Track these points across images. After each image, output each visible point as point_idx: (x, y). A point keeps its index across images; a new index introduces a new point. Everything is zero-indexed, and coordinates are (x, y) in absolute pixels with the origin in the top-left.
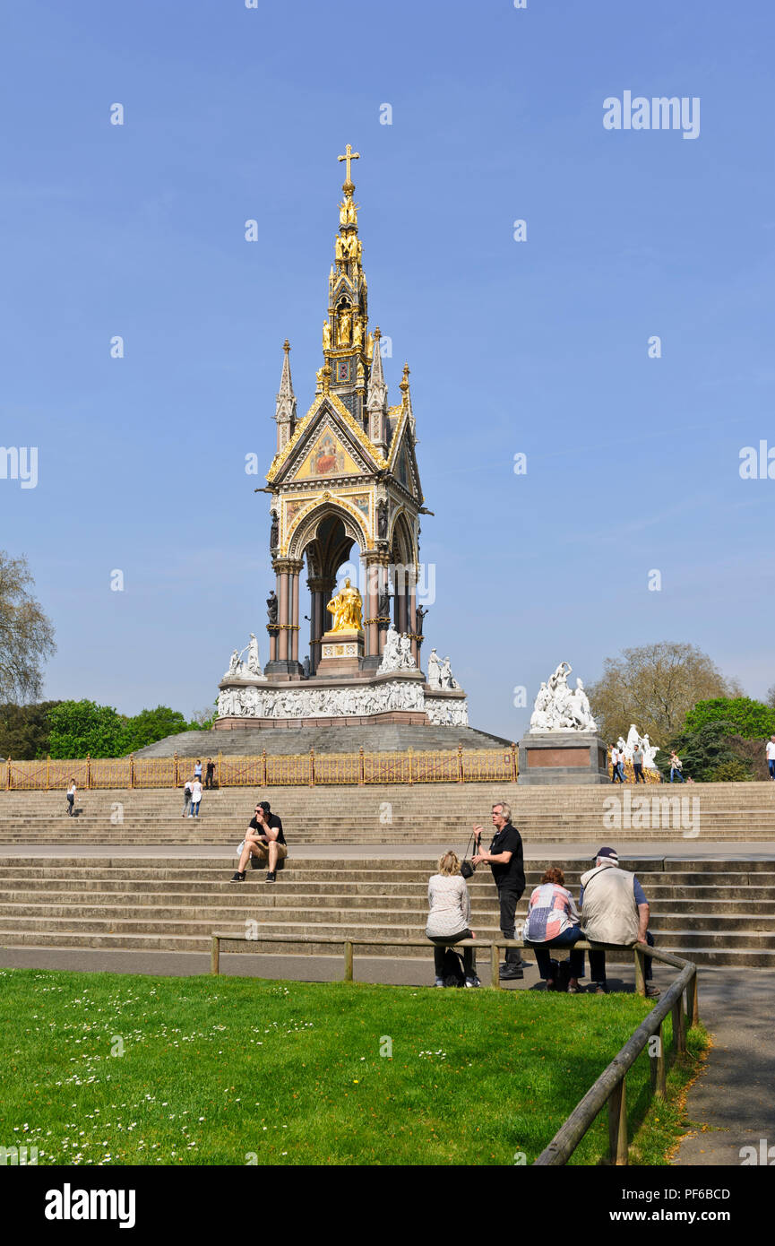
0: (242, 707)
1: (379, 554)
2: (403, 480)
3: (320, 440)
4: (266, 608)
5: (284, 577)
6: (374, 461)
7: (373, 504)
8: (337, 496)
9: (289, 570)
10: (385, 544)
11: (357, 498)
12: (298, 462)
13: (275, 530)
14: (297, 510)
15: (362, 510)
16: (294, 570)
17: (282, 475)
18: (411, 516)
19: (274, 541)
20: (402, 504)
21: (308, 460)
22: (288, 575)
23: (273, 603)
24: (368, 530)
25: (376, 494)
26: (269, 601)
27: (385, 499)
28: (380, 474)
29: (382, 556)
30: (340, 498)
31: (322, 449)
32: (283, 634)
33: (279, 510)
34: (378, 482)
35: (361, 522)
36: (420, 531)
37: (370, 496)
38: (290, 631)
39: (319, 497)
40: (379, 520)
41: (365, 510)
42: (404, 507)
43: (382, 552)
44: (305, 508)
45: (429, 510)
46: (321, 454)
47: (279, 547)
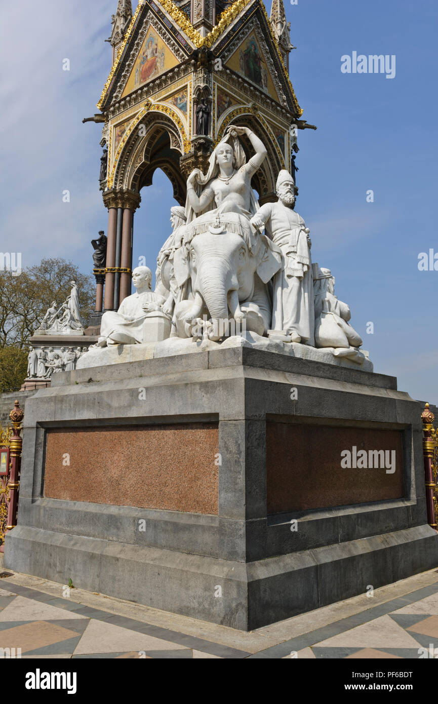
0: (47, 368)
1: (197, 157)
2: (257, 77)
3: (144, 44)
4: (93, 251)
5: (112, 211)
6: (189, 42)
7: (190, 96)
8: (156, 102)
9: (117, 204)
10: (202, 141)
11: (176, 96)
12: (125, 76)
13: (104, 160)
14: (123, 132)
15: (181, 109)
16: (123, 204)
17: (109, 97)
18: (274, 127)
19: (104, 174)
20: (250, 105)
21: (134, 71)
22: (116, 209)
23: (100, 244)
24: (185, 131)
25: (192, 81)
26: (94, 242)
27: (202, 85)
28: (194, 55)
29: (201, 159)
30: (162, 103)
31: (146, 54)
32: (108, 278)
33: (107, 138)
34: (196, 67)
35: (179, 123)
36: (295, 148)
37: (189, 87)
38: (116, 275)
39: (140, 110)
40: (198, 113)
41: (183, 108)
42: (255, 108)
43: (200, 153)
44: (129, 128)
45: (309, 123)
46: (145, 58)
47: (107, 178)
